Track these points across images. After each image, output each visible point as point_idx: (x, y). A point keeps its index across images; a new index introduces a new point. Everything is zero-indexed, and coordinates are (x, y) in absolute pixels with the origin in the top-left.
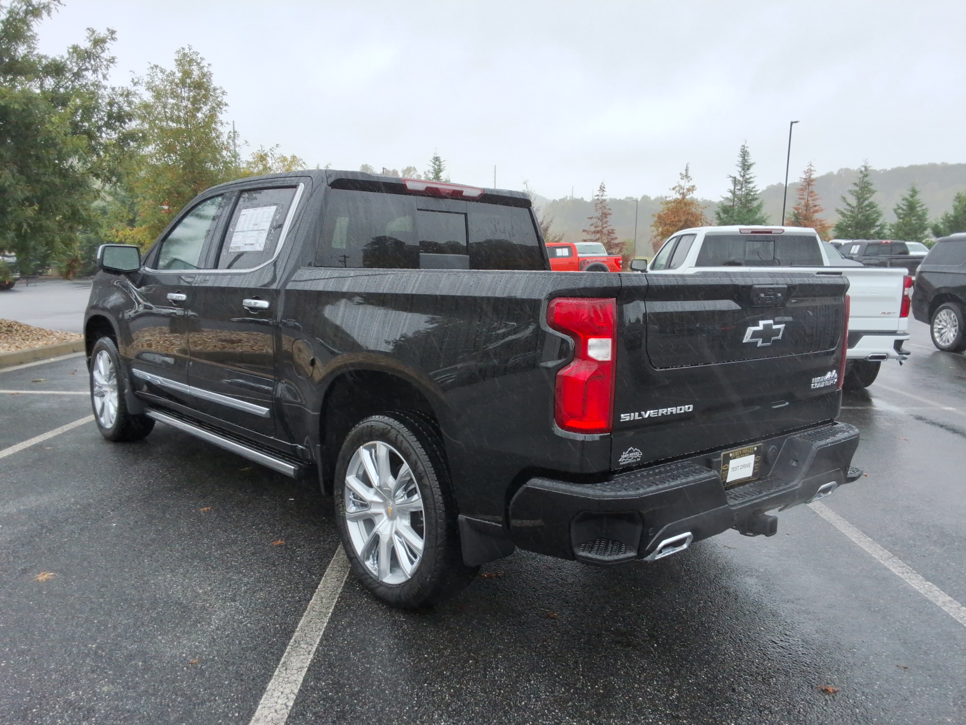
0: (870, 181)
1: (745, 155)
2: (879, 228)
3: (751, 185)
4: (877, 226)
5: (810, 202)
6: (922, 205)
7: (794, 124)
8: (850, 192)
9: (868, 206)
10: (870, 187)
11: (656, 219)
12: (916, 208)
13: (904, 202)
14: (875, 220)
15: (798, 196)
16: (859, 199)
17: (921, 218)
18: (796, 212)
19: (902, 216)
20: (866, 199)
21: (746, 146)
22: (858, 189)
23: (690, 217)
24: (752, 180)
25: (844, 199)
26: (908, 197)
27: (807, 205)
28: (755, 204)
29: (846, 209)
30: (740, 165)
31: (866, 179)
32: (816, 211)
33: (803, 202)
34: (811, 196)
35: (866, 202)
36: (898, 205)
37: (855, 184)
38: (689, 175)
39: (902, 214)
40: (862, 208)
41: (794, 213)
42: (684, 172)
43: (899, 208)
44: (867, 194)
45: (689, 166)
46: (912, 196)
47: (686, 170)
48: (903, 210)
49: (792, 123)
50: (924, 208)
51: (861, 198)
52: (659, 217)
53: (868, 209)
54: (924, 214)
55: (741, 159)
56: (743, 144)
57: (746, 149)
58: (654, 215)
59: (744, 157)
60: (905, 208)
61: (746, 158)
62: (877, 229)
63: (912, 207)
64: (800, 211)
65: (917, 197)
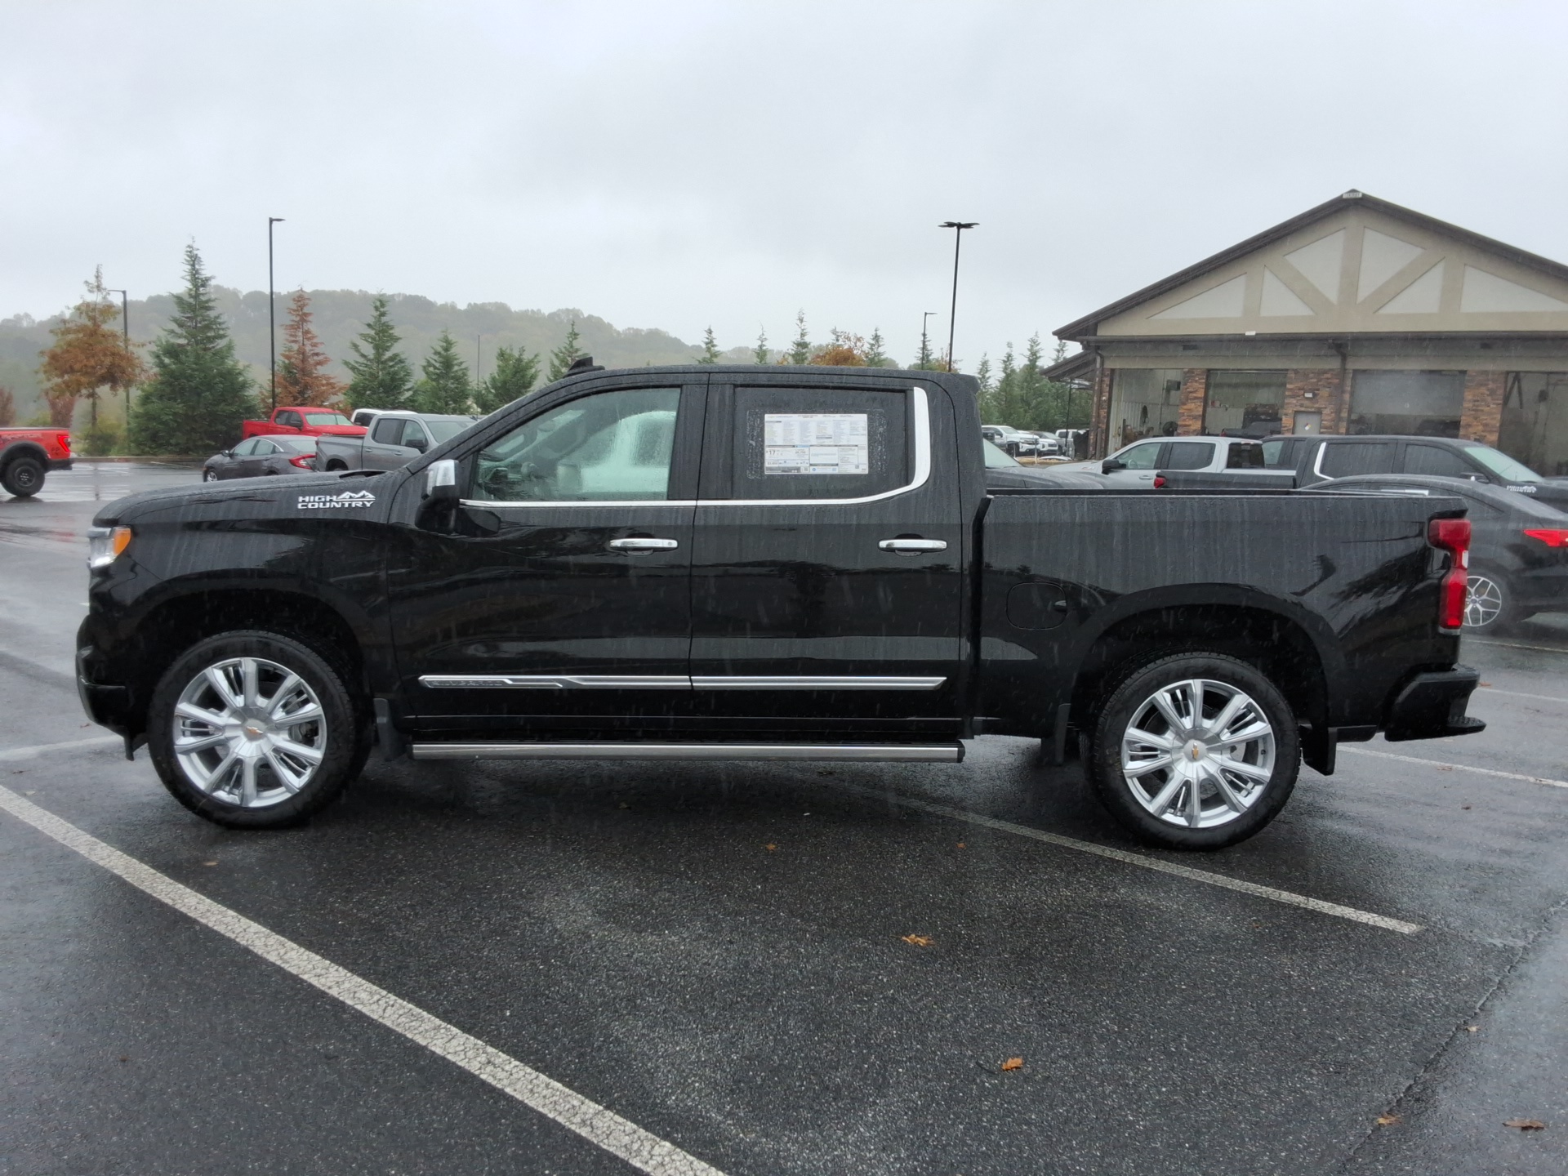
0: (391, 323)
1: (194, 261)
2: (411, 393)
3: (212, 314)
4: (408, 390)
5: (308, 348)
6: (461, 363)
7: (274, 223)
8: (365, 337)
9: (391, 359)
10: (391, 332)
11: (46, 359)
12: (453, 366)
13: (436, 357)
14: (403, 381)
15: (288, 337)
16: (376, 347)
17: (461, 380)
18: (287, 361)
19: (434, 377)
20: (387, 349)
21: (195, 246)
22: (372, 332)
23: (117, 361)
24: (211, 304)
25: (355, 347)
26: (440, 349)
27: (302, 352)
28: (221, 344)
29: (357, 362)
30: (189, 278)
31: (384, 319)
32: (320, 363)
33: (295, 347)
34: (309, 339)
35: (388, 354)
36: (428, 362)
37: (369, 325)
38: (103, 286)
39: (435, 374)
40: (383, 363)
41: (284, 362)
42: (93, 280)
43: (430, 364)
44: (388, 341)
45: (101, 270)
46: (446, 350)
47: (97, 277)
48: (435, 368)
49: (271, 221)
50: (463, 366)
51: (380, 348)
52: (54, 357)
53: (391, 364)
54: (465, 374)
55: (189, 267)
56: (190, 243)
57: (195, 252)
58: (42, 353)
59: (193, 265)
60: (437, 365)
61: (197, 267)
62: (408, 394)
63: (448, 363)
64: (293, 360)
65: (453, 351)
